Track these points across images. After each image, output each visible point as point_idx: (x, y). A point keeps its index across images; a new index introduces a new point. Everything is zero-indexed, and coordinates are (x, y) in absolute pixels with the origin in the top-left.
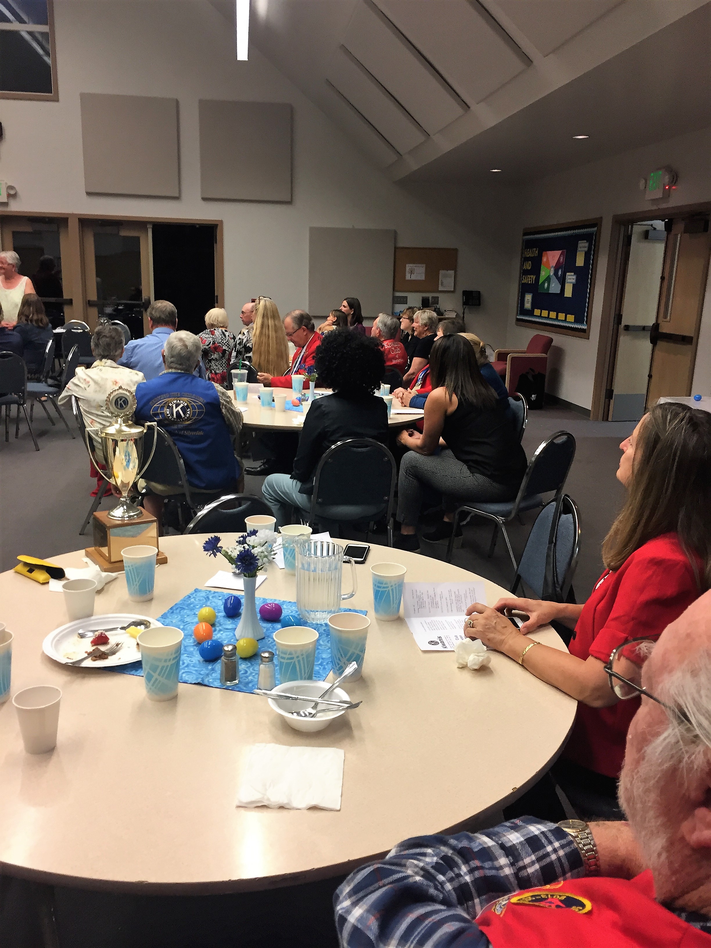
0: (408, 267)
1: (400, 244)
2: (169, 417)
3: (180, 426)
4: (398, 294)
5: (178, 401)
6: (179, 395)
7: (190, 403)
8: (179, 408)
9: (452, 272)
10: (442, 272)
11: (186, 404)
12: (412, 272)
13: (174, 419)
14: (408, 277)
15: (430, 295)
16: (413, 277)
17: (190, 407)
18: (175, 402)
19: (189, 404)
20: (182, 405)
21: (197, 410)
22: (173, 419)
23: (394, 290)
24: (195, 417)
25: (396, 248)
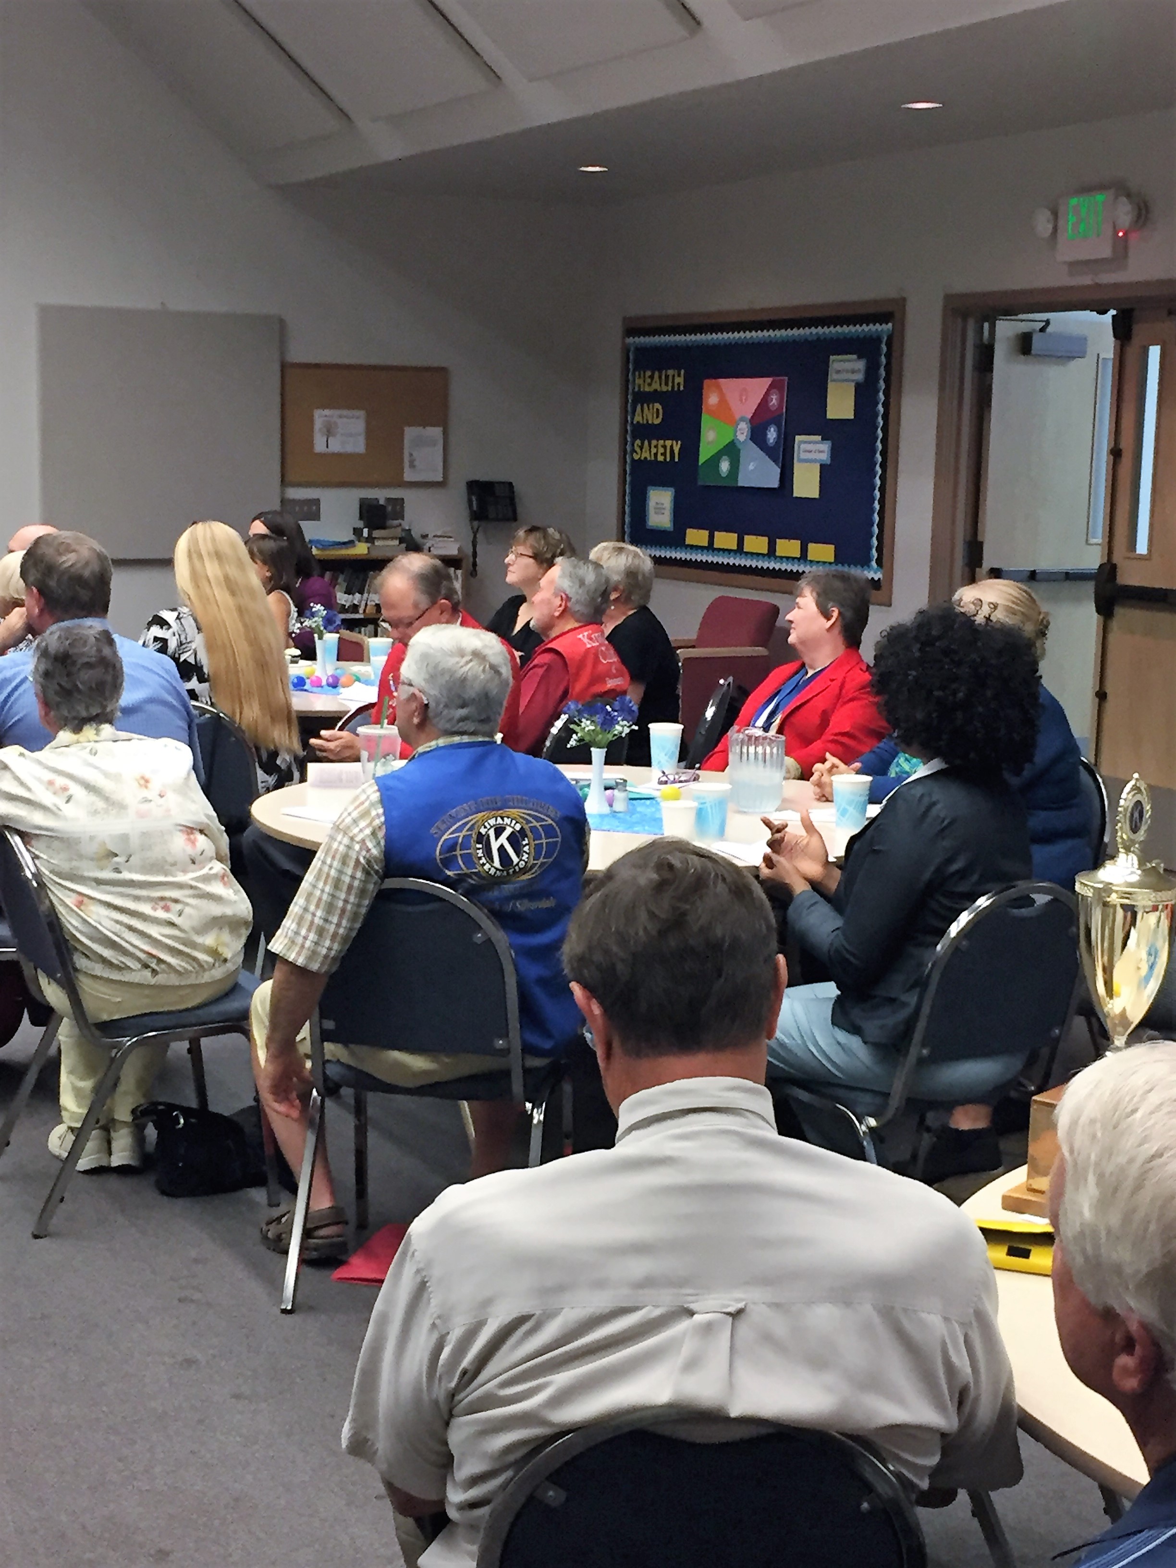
0: (320, 417)
1: (298, 354)
2: (484, 864)
3: (508, 889)
4: (296, 493)
5: (499, 820)
6: (499, 804)
7: (528, 822)
8: (503, 839)
9: (435, 432)
10: (410, 433)
11: (518, 827)
12: (329, 432)
13: (497, 869)
14: (319, 446)
15: (381, 495)
16: (336, 446)
17: (529, 834)
18: (492, 822)
19: (526, 827)
20: (508, 831)
21: (544, 841)
22: (492, 871)
23: (284, 482)
24: (541, 860)
25: (285, 367)
